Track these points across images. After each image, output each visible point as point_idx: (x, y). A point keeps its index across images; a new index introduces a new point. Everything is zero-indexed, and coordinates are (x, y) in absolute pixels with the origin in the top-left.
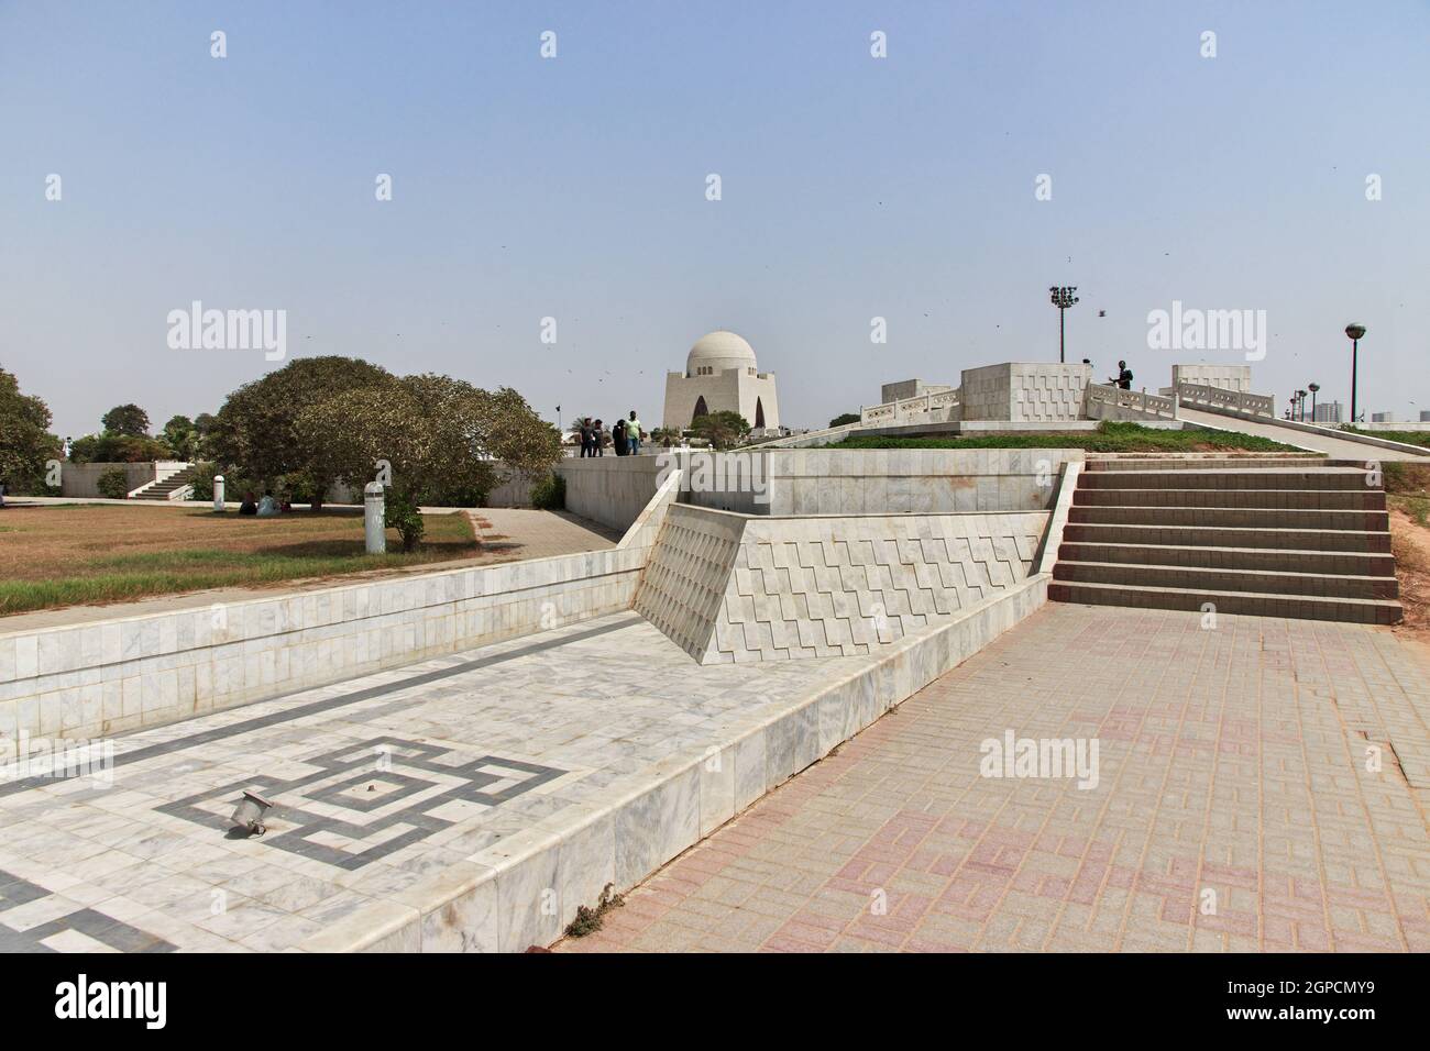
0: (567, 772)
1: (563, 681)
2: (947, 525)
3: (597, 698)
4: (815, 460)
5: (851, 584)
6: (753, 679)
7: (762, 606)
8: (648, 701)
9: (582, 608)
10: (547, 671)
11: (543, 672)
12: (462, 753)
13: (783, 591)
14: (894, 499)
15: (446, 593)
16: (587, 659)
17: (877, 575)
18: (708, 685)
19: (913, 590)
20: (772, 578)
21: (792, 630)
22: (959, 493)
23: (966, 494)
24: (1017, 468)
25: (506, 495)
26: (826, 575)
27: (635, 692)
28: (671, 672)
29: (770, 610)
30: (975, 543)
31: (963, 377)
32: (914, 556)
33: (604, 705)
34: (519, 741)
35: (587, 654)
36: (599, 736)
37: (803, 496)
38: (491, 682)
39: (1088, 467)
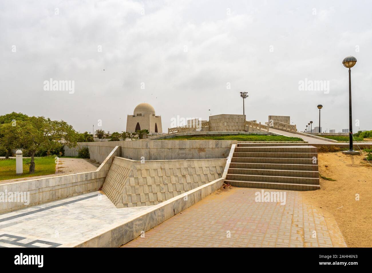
0: (62, 244)
1: (72, 214)
2: (196, 164)
3: (80, 220)
4: (156, 144)
5: (166, 182)
6: (132, 212)
7: (137, 189)
8: (97, 220)
9: (84, 190)
10: (67, 211)
11: (65, 211)
12: (29, 239)
13: (144, 184)
14: (181, 155)
15: (36, 186)
16: (82, 207)
17: (174, 179)
18: (118, 215)
19: (185, 183)
20: (141, 180)
21: (147, 197)
22: (200, 153)
23: (202, 154)
24: (218, 146)
25: (70, 154)
26: (158, 179)
27: (93, 217)
28: (107, 211)
29: (140, 191)
30: (204, 168)
31: (210, 118)
32: (185, 173)
33: (82, 222)
34: (49, 234)
35: (82, 205)
36: (77, 232)
37: (152, 154)
38: (47, 215)
39: (238, 146)
